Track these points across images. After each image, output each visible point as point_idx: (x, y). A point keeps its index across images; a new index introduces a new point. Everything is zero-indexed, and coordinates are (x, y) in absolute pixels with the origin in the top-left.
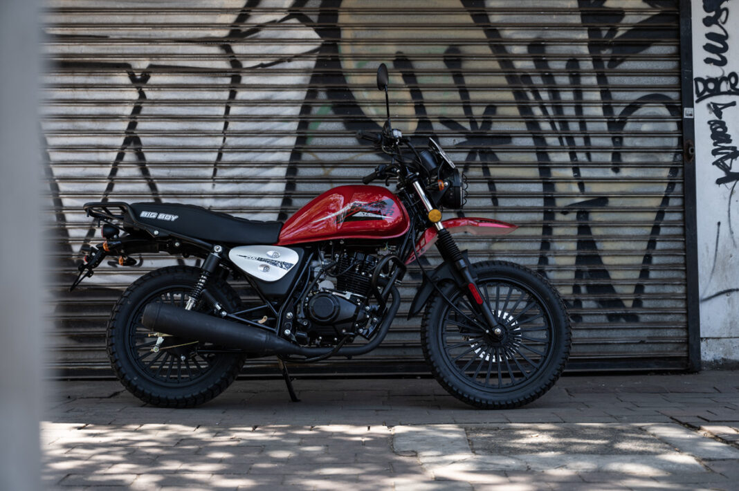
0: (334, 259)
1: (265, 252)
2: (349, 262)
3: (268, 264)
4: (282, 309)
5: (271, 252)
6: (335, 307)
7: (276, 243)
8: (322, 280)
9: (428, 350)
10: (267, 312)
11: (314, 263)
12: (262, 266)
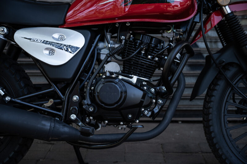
0: (120, 41)
1: (51, 34)
2: (135, 45)
3: (54, 48)
4: (67, 92)
5: (56, 34)
6: (121, 92)
7: (63, 24)
8: (108, 62)
9: (211, 133)
10: (53, 95)
11: (101, 45)
12: (47, 49)
